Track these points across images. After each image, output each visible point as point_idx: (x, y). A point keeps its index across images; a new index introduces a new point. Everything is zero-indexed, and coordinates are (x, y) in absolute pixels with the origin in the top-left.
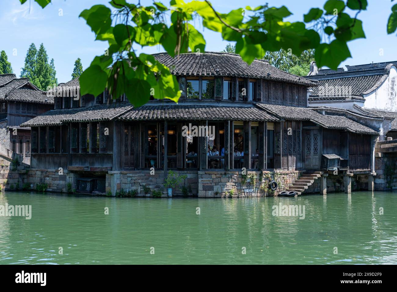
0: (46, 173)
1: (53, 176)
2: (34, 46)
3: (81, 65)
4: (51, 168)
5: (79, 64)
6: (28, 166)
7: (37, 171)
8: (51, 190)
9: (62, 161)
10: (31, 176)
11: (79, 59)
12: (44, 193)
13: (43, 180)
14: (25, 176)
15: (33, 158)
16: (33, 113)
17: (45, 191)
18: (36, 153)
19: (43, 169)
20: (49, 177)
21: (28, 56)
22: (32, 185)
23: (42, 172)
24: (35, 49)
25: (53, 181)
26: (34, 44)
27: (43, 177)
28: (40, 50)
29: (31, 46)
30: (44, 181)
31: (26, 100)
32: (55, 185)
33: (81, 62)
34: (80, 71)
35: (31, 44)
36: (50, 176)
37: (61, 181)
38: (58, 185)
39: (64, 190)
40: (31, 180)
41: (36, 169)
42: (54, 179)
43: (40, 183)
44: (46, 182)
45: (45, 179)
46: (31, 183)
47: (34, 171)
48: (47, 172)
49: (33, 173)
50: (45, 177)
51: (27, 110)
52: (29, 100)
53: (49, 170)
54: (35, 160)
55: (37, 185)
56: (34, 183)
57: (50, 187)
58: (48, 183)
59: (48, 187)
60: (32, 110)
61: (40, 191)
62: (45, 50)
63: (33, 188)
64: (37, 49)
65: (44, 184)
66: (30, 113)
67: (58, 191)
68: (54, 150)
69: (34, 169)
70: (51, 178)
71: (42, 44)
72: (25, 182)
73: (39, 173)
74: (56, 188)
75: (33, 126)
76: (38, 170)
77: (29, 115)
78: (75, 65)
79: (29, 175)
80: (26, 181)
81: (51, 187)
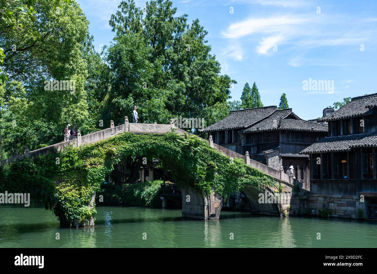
0: (330, 199)
1: (339, 202)
2: (248, 85)
3: (286, 99)
4: (335, 194)
5: (285, 99)
6: (307, 192)
7: (319, 197)
8: (336, 216)
9: (348, 187)
10: (312, 201)
11: (284, 94)
12: (329, 219)
13: (326, 206)
14: (306, 202)
15: (312, 184)
16: (301, 141)
17: (330, 216)
18: (315, 180)
19: (326, 195)
20: (333, 203)
21: (244, 94)
22: (313, 211)
23: (325, 198)
24: (249, 88)
25: (339, 207)
26: (248, 83)
27: (326, 203)
28: (253, 88)
29: (246, 85)
30: (328, 207)
31: (296, 129)
32: (342, 211)
33: (286, 97)
34: (285, 105)
35: (245, 84)
36: (334, 201)
37: (349, 207)
38: (345, 211)
39: (353, 216)
40: (312, 205)
41: (318, 195)
42: (340, 205)
43: (322, 209)
44: (330, 208)
45: (329, 205)
46: (312, 209)
47: (315, 197)
48: (332, 197)
49: (314, 199)
50: (328, 203)
51: (296, 138)
52: (298, 129)
53: (334, 196)
54: (315, 187)
55: (320, 211)
56: (316, 209)
57: (335, 213)
58: (333, 208)
59: (333, 213)
60: (300, 138)
61: (324, 217)
62: (257, 89)
63: (315, 214)
64: (250, 87)
65: (329, 210)
66: (298, 141)
67: (345, 217)
68: (339, 176)
69: (315, 195)
70: (336, 204)
71: (255, 83)
72: (305, 208)
73: (321, 199)
74: (343, 214)
75: (315, 153)
76: (320, 195)
77: (298, 143)
78: (281, 99)
79: (310, 201)
80: (306, 206)
81: (337, 213)
